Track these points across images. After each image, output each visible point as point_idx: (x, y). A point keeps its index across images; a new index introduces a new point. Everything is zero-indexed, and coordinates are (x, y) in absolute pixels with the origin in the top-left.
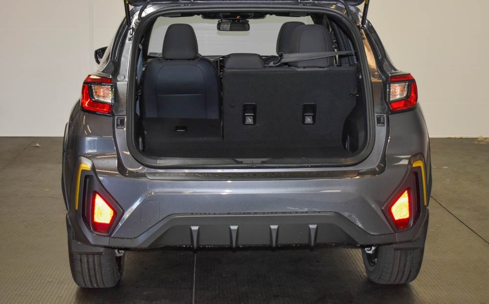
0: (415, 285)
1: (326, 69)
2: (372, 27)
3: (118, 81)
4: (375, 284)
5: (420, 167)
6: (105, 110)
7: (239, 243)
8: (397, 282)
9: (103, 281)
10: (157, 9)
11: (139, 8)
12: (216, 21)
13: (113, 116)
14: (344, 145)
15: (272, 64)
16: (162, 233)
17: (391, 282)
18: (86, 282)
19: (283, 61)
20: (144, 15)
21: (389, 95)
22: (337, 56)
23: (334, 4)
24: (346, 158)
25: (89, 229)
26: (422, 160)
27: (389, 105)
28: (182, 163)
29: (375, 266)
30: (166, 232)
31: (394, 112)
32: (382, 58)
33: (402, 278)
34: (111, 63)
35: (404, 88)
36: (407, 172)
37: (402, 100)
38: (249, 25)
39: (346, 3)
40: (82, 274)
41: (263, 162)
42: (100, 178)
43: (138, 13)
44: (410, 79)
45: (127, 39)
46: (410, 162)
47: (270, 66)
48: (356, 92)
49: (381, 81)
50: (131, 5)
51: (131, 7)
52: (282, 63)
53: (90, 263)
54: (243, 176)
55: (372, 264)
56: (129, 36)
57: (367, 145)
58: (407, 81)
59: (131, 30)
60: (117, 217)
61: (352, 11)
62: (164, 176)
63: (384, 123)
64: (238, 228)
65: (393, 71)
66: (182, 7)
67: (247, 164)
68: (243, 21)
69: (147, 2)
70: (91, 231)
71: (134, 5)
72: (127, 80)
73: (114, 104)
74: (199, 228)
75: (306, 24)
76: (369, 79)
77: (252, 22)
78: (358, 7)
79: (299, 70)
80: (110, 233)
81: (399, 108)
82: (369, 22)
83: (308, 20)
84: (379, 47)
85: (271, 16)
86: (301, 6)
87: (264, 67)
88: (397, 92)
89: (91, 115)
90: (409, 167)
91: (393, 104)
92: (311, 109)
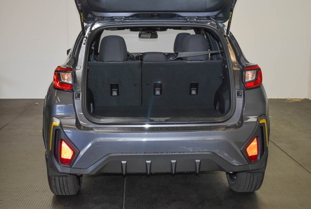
0: (259, 193)
1: (204, 61)
2: (233, 36)
3: (77, 70)
4: (234, 192)
5: (264, 123)
6: (68, 88)
7: (151, 172)
8: (248, 191)
9: (69, 192)
10: (101, 25)
11: (90, 25)
12: (138, 33)
13: (73, 91)
14: (215, 108)
15: (171, 58)
16: (103, 165)
17: (245, 191)
18: (58, 192)
19: (178, 56)
20: (93, 29)
21: (245, 78)
22: (210, 54)
23: (209, 22)
24: (218, 118)
25: (58, 162)
26: (265, 119)
27: (245, 84)
28: (116, 121)
29: (234, 182)
30: (106, 165)
31: (247, 89)
32: (240, 55)
33: (251, 189)
34: (72, 59)
35: (254, 73)
36: (256, 126)
37: (253, 81)
38: (157, 35)
39: (217, 22)
40: (56, 187)
41: (166, 121)
42: (64, 130)
43: (89, 28)
44: (257, 68)
45: (83, 43)
46: (258, 120)
47: (170, 60)
48: (222, 76)
49: (239, 69)
50: (85, 23)
51: (85, 24)
52: (177, 58)
53: (60, 181)
54: (154, 130)
55: (233, 180)
56: (84, 42)
57: (231, 110)
58: (256, 69)
59: (85, 38)
60: (75, 155)
61: (220, 26)
62: (105, 130)
63: (241, 96)
64: (151, 162)
65: (247, 63)
66: (116, 24)
67: (156, 122)
68: (154, 33)
69: (95, 21)
70: (59, 164)
71: (87, 23)
72: (82, 69)
73: (74, 84)
74: (126, 162)
75: (191, 34)
76: (232, 68)
77: (159, 33)
78: (224, 23)
79: (188, 62)
80: (71, 165)
81: (250, 86)
82: (231, 32)
83: (192, 32)
84: (237, 49)
85: (170, 29)
86: (189, 23)
87: (167, 60)
88: (250, 76)
89: (60, 91)
90: (258, 123)
91: (247, 84)
92: (195, 86)
